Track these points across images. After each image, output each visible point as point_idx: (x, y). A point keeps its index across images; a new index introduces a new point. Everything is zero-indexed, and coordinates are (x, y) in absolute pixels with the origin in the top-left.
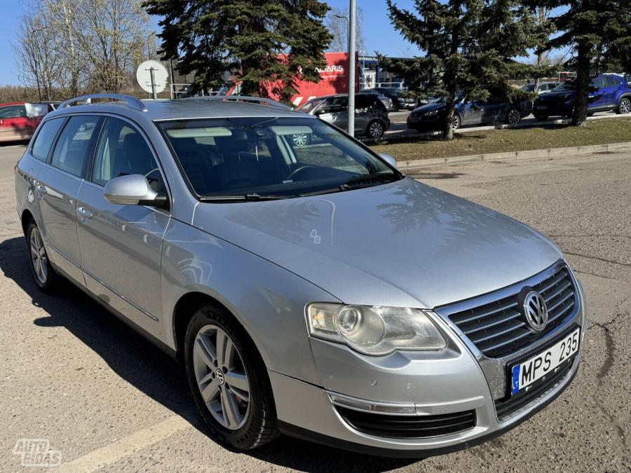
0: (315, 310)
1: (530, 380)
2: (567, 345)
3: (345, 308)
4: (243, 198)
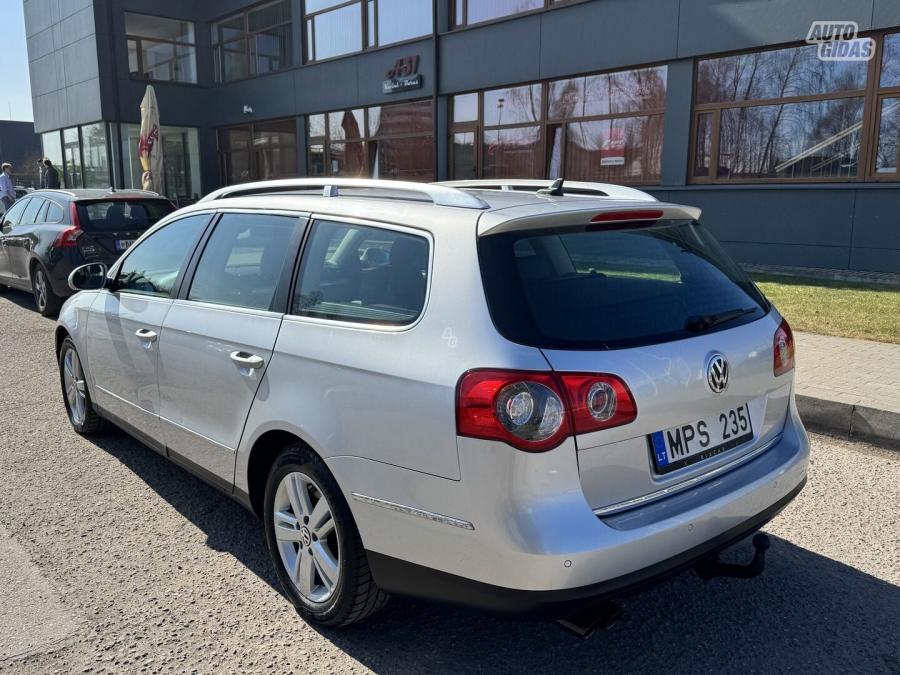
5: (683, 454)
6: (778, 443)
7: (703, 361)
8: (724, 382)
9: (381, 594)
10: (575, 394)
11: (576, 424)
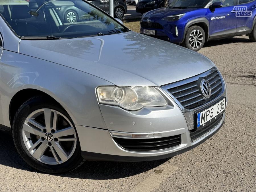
0: (101, 90)
1: (205, 121)
2: (220, 106)
3: (116, 88)
4: (46, 38)
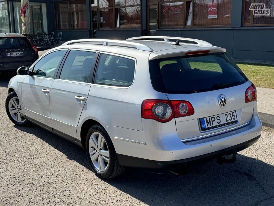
5: (211, 125)
6: (250, 124)
7: (217, 97)
8: (224, 104)
9: (121, 167)
10: (175, 107)
11: (175, 115)
